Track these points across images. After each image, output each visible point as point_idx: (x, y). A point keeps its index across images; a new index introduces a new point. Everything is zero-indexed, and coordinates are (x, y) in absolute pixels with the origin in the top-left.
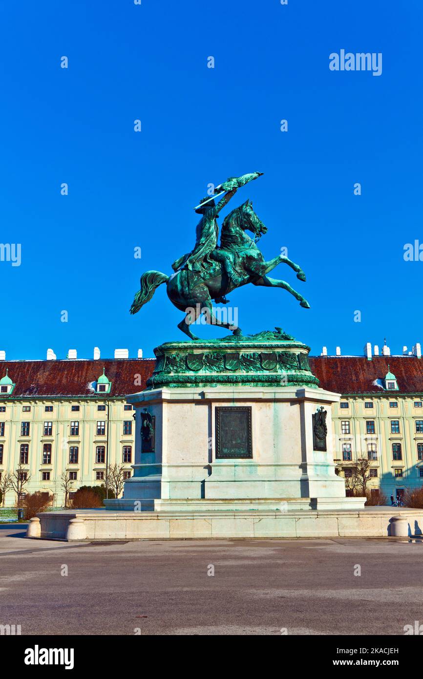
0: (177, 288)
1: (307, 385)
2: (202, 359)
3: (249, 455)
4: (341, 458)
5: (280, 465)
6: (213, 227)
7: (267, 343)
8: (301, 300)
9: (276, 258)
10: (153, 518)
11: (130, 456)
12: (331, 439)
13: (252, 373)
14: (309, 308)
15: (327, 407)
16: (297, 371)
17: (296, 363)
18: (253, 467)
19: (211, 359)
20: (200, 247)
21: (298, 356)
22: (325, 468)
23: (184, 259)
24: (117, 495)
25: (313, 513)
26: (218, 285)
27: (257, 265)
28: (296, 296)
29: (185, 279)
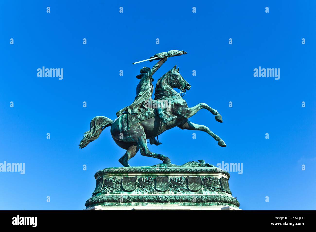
0: (119, 127)
2: (135, 182)
7: (193, 169)
8: (219, 140)
9: (197, 104)
13: (181, 194)
14: (225, 146)
16: (220, 192)
17: (218, 186)
19: (143, 182)
21: (220, 180)
26: (152, 125)
27: (183, 110)
28: (215, 138)
29: (125, 120)
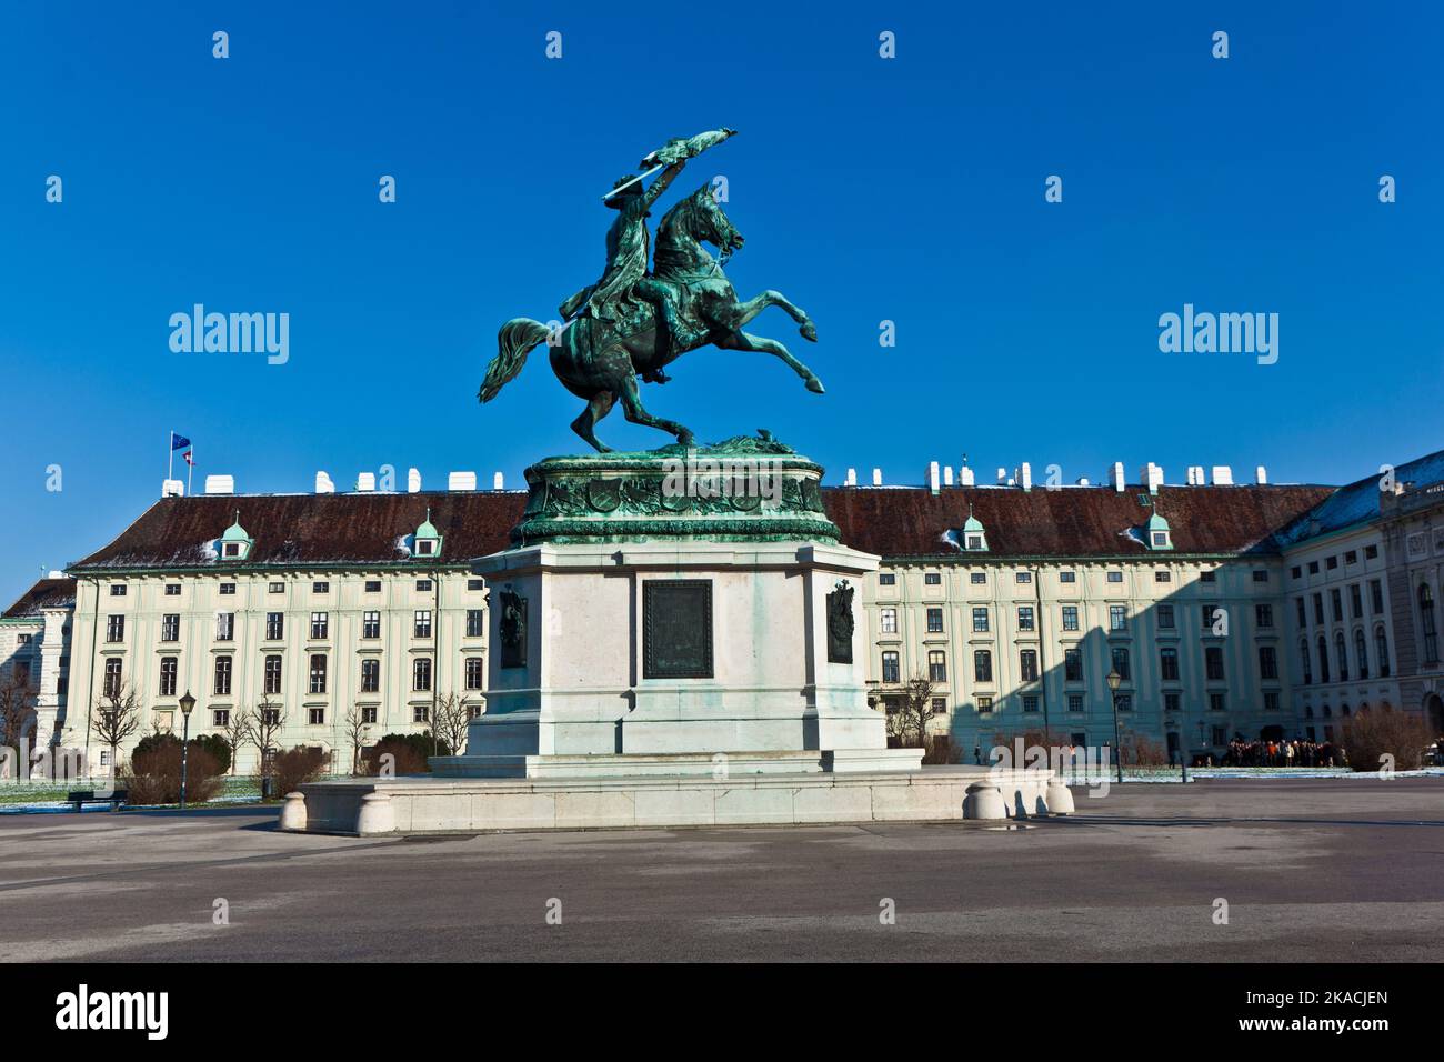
0: (570, 352)
1: (817, 538)
2: (617, 489)
3: (706, 671)
4: (880, 679)
5: (764, 690)
6: (639, 234)
8: (808, 377)
9: (759, 295)
10: (522, 790)
11: (479, 677)
12: (861, 641)
13: (715, 517)
14: (822, 392)
15: (853, 581)
16: (799, 512)
17: (797, 497)
18: (715, 694)
19: (635, 490)
20: (615, 273)
21: (801, 483)
22: (849, 694)
23: (584, 297)
24: (455, 752)
25: (826, 778)
26: (650, 347)
27: (723, 310)
28: (799, 370)
29: (586, 335)
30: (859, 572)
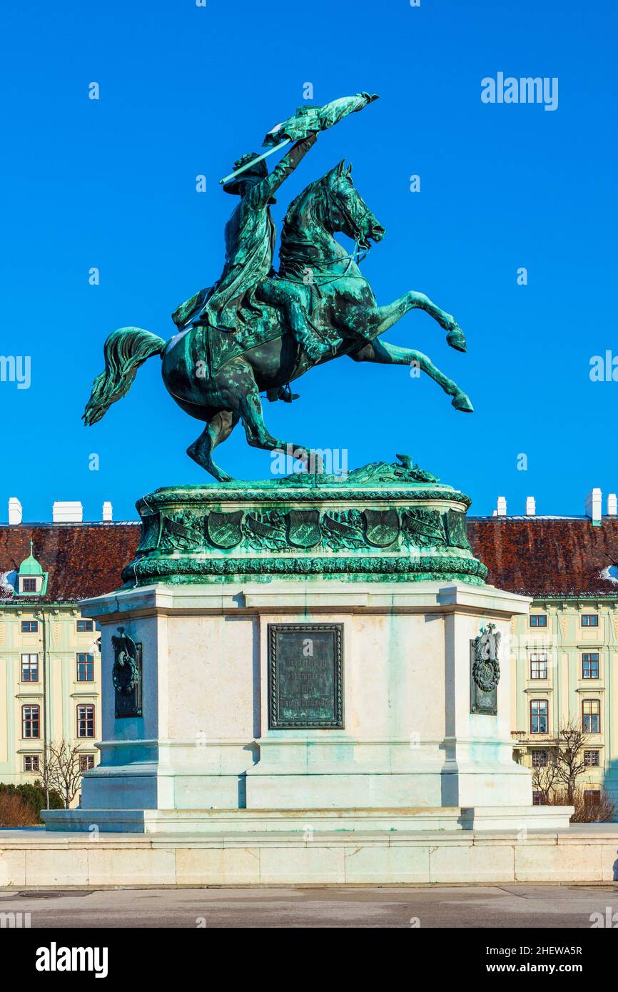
0: (185, 367)
1: (461, 578)
2: (239, 523)
3: (336, 722)
4: (527, 729)
5: (400, 743)
6: (262, 226)
7: (380, 489)
8: (455, 394)
9: (400, 297)
10: (141, 846)
11: (91, 724)
12: (506, 690)
13: (347, 554)
14: (469, 411)
15: (501, 625)
16: (441, 548)
17: (439, 531)
18: (346, 747)
19: (258, 524)
20: (234, 272)
21: (445, 517)
22: (493, 748)
23: (200, 301)
24: (68, 802)
25: (465, 837)
26: (274, 360)
27: (359, 314)
28: (445, 386)
29: (202, 348)
30: (507, 615)
